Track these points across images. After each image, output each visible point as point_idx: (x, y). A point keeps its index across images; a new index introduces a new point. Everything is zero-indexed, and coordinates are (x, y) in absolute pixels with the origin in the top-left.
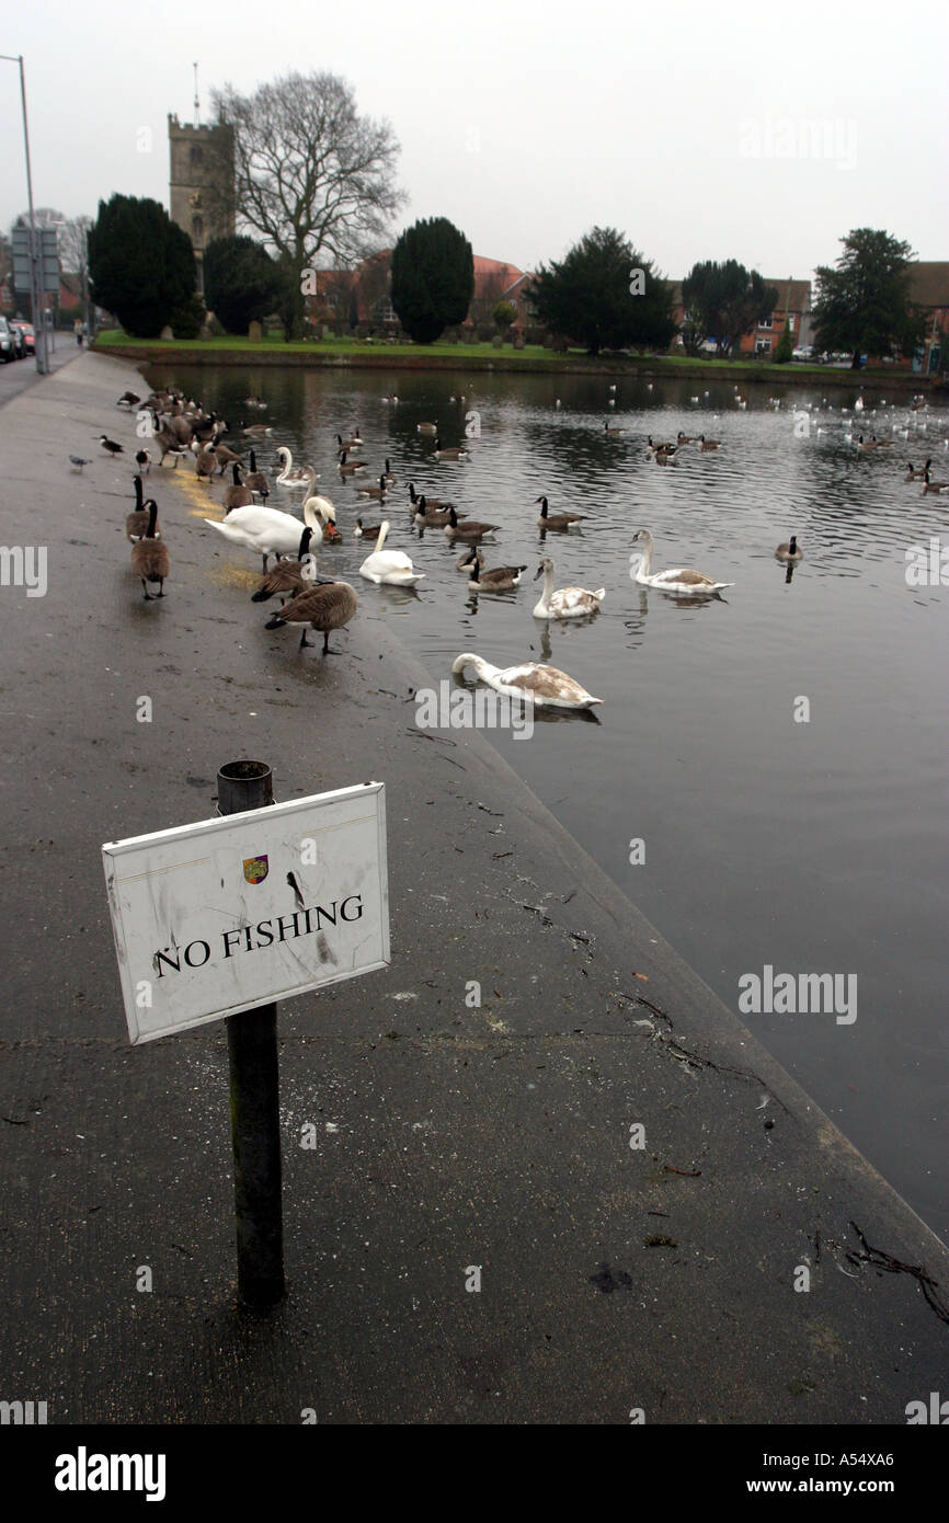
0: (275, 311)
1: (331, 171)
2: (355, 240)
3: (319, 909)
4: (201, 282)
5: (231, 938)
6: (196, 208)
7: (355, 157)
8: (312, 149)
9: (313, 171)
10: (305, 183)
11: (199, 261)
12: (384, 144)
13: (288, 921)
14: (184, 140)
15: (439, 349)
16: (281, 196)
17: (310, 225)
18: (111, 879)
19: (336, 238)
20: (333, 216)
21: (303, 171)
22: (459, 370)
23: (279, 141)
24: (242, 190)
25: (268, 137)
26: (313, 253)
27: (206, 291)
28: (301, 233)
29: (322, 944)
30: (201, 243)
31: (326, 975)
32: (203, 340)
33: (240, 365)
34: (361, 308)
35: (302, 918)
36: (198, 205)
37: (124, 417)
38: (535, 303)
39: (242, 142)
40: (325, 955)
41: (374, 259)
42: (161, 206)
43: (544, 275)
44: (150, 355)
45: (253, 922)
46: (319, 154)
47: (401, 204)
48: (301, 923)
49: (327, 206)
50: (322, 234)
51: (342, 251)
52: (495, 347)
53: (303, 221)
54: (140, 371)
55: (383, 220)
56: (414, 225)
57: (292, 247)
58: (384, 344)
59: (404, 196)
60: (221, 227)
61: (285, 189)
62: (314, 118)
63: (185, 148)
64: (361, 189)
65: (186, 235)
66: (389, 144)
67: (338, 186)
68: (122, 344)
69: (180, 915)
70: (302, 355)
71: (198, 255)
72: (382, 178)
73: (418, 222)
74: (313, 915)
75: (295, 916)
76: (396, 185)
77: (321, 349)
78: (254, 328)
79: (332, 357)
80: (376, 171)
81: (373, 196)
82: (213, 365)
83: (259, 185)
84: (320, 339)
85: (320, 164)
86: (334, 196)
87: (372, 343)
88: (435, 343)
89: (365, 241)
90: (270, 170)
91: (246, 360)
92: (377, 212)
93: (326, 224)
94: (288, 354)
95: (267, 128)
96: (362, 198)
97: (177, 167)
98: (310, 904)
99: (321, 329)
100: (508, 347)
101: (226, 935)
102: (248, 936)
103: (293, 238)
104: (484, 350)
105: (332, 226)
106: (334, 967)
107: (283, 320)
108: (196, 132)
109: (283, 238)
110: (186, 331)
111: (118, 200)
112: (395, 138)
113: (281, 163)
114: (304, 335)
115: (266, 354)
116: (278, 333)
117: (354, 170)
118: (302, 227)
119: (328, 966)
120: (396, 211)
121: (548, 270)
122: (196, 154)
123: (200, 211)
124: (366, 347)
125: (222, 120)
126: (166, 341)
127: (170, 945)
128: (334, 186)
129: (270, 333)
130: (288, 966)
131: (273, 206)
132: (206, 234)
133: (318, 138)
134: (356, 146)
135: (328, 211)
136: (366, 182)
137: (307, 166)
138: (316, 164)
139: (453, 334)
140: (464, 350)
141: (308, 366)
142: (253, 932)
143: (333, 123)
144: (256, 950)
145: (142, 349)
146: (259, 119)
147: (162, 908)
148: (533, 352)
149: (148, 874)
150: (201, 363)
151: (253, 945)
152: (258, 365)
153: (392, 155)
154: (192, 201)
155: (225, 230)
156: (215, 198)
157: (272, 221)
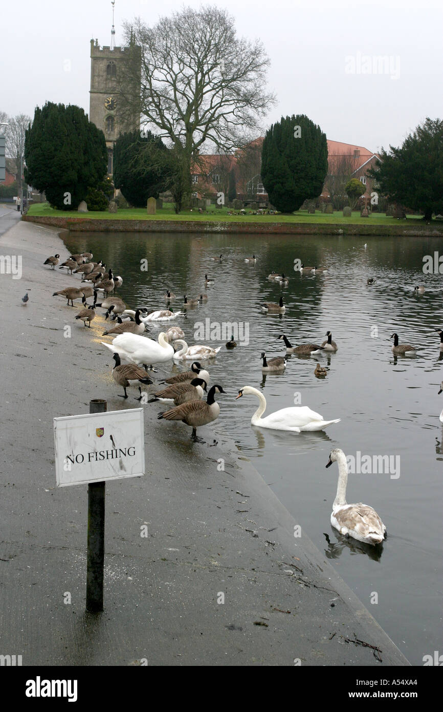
0: (168, 188)
1: (215, 81)
2: (233, 134)
3: (120, 450)
4: (111, 167)
5: (91, 455)
6: (109, 109)
7: (234, 70)
8: (200, 65)
9: (201, 81)
10: (194, 91)
11: (110, 149)
12: (257, 59)
13: (110, 452)
14: (103, 59)
15: (300, 218)
16: (176, 101)
17: (198, 122)
18: (55, 429)
19: (218, 132)
20: (216, 115)
21: (193, 82)
22: (315, 234)
23: (175, 59)
24: (145, 97)
25: (166, 57)
26: (199, 143)
27: (114, 174)
28: (190, 129)
29: (121, 463)
30: (112, 137)
31: (122, 475)
32: (111, 212)
33: (139, 232)
34: (238, 185)
35: (114, 452)
36: (111, 107)
37: (48, 273)
38: (378, 180)
39: (146, 61)
40: (122, 467)
41: (248, 147)
42: (82, 110)
43: (384, 156)
44: (69, 224)
45: (98, 450)
46: (205, 69)
47: (270, 105)
48: (114, 454)
49: (211, 108)
50: (207, 130)
51: (222, 142)
52: (344, 215)
53: (192, 119)
54: (60, 236)
55: (256, 117)
56: (280, 122)
57: (183, 139)
58: (254, 214)
59: (272, 99)
60: (128, 125)
61: (179, 95)
62: (202, 42)
63: (103, 65)
64: (238, 94)
65: (101, 132)
66: (260, 60)
67: (221, 92)
68: (48, 215)
69: (75, 444)
70: (188, 224)
71: (109, 145)
72: (255, 85)
73: (282, 119)
74: (118, 451)
75: (112, 451)
76: (266, 90)
77: (203, 218)
78: (151, 202)
79: (212, 225)
80: (250, 80)
81: (247, 99)
82: (116, 231)
83: (158, 92)
84: (203, 211)
85: (207, 77)
86: (217, 100)
87: (245, 213)
88: (295, 213)
89: (241, 134)
90: (168, 81)
91: (144, 227)
92: (251, 111)
93: (210, 121)
94: (177, 222)
95: (166, 50)
96: (239, 101)
97: (96, 79)
98: (117, 447)
99: (205, 202)
100: (356, 215)
101: (89, 454)
102: (96, 456)
103: (184, 132)
104: (337, 218)
105: (215, 123)
106: (124, 472)
107: (175, 196)
108: (111, 52)
109: (176, 133)
110: (97, 205)
111: (50, 106)
112: (265, 55)
113: (176, 76)
114: (191, 207)
115: (159, 223)
116: (171, 205)
117: (233, 80)
118: (192, 124)
119: (123, 472)
120: (265, 110)
121: (388, 154)
122: (111, 69)
123: (112, 112)
124: (240, 217)
125: (132, 43)
126: (83, 213)
127: (72, 455)
128: (218, 92)
129: (164, 205)
130: (109, 469)
131: (169, 109)
132: (116, 130)
133: (206, 56)
134: (235, 61)
135: (212, 111)
136: (243, 89)
137: (197, 78)
138: (203, 76)
139: (312, 205)
140: (320, 218)
141: (193, 232)
142: (98, 454)
143: (216, 45)
144: (99, 461)
145: (63, 219)
146: (160, 44)
147: (70, 441)
148: (378, 219)
149: (67, 428)
150: (108, 230)
151: (98, 459)
152: (154, 232)
153: (263, 68)
154: (106, 105)
155: (131, 128)
156: (125, 103)
157: (167, 120)
